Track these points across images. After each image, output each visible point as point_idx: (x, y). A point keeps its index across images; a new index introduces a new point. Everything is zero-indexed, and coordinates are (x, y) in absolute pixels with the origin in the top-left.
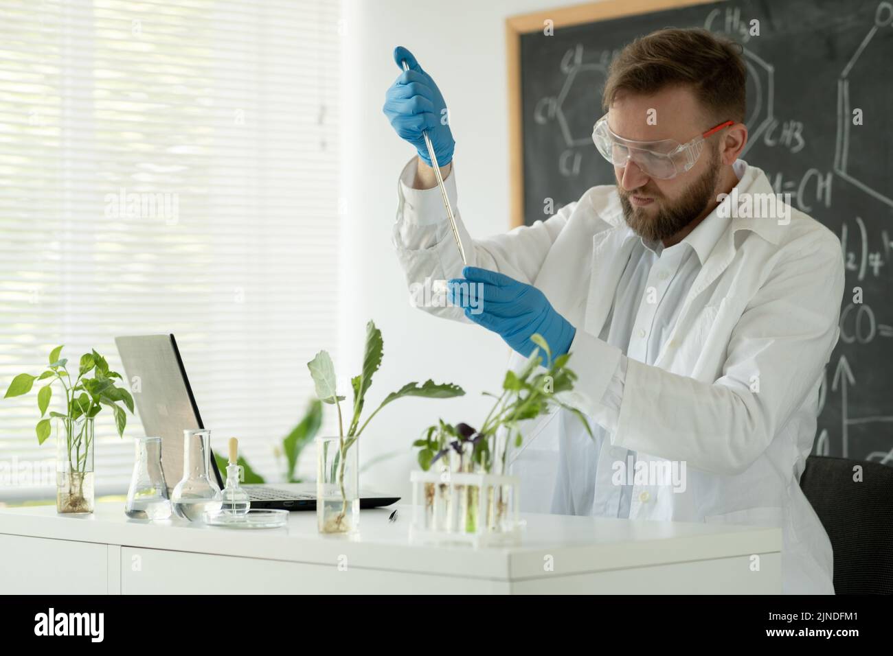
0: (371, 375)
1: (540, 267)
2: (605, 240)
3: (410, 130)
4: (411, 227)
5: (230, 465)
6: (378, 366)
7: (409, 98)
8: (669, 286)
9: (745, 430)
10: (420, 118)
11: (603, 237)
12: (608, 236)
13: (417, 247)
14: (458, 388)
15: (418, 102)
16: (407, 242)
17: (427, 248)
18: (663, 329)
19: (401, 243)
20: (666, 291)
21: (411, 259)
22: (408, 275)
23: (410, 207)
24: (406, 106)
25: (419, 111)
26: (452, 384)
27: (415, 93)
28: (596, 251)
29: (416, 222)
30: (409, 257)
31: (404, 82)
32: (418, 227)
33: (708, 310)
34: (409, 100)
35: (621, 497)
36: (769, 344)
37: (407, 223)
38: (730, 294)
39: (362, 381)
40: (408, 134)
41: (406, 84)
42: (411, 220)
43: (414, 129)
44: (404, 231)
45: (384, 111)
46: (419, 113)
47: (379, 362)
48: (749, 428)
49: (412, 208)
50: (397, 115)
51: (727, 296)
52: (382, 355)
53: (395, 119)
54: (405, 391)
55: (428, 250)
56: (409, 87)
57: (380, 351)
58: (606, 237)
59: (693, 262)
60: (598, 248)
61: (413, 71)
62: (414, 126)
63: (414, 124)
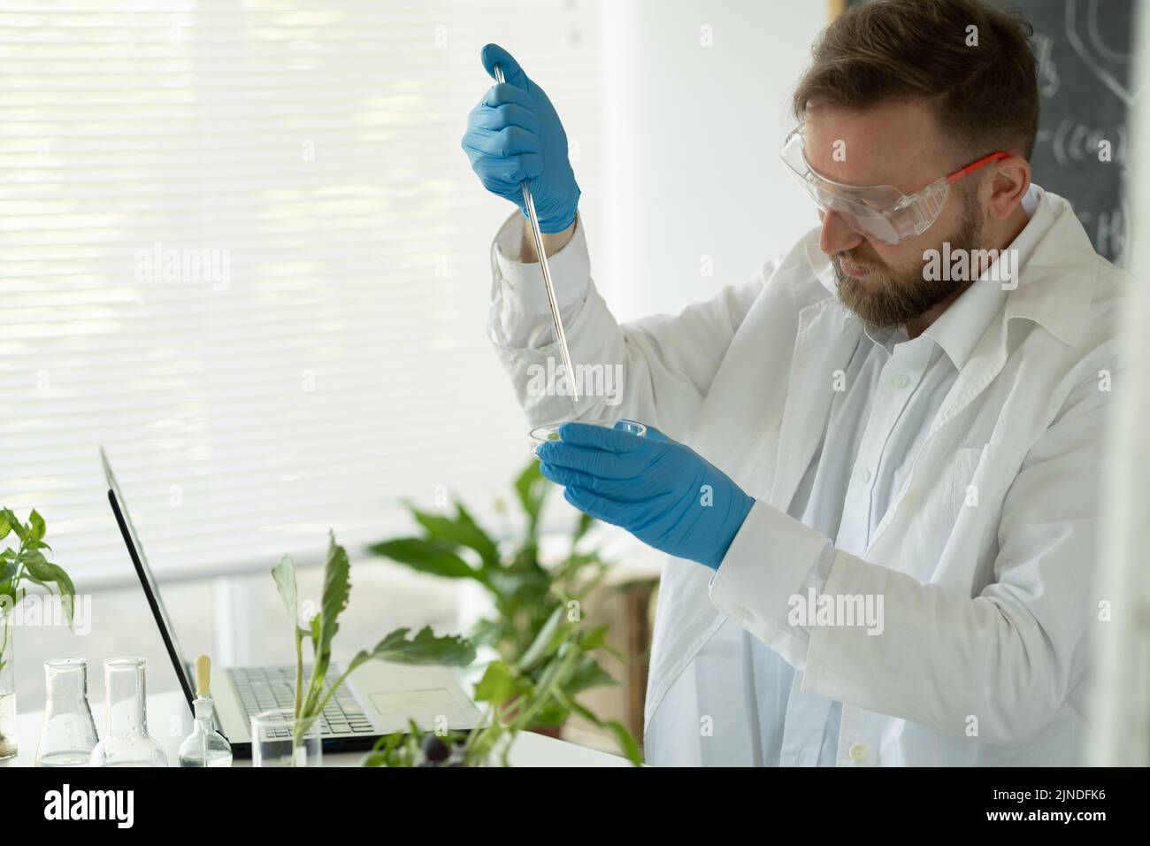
0: (335, 615)
1: (717, 367)
2: (818, 318)
3: (499, 180)
4: (513, 315)
5: (200, 698)
6: (344, 603)
7: (499, 130)
8: (909, 399)
9: (1017, 682)
10: (514, 163)
11: (816, 312)
12: (823, 311)
13: (524, 344)
14: (466, 644)
15: (511, 136)
16: (509, 336)
17: (538, 348)
18: (896, 474)
19: (501, 336)
20: (903, 410)
21: (516, 360)
22: (515, 383)
23: (508, 286)
24: (494, 142)
25: (512, 152)
26: (459, 637)
27: (508, 122)
28: (801, 335)
29: (518, 307)
30: (512, 357)
31: (492, 104)
32: (522, 316)
33: (964, 454)
34: (498, 133)
35: (822, 744)
36: (1063, 538)
37: (507, 308)
38: (996, 437)
39: (322, 623)
40: (497, 186)
41: (495, 107)
42: (512, 306)
43: (506, 180)
44: (504, 318)
45: (463, 147)
46: (512, 155)
47: (346, 597)
48: (1023, 679)
49: (512, 288)
50: (480, 155)
51: (991, 443)
52: (349, 586)
53: (477, 162)
54: (385, 646)
55: (538, 351)
56: (499, 111)
57: (345, 581)
58: (819, 312)
59: (942, 368)
60: (805, 331)
61: (509, 85)
62: (506, 175)
63: (506, 170)
